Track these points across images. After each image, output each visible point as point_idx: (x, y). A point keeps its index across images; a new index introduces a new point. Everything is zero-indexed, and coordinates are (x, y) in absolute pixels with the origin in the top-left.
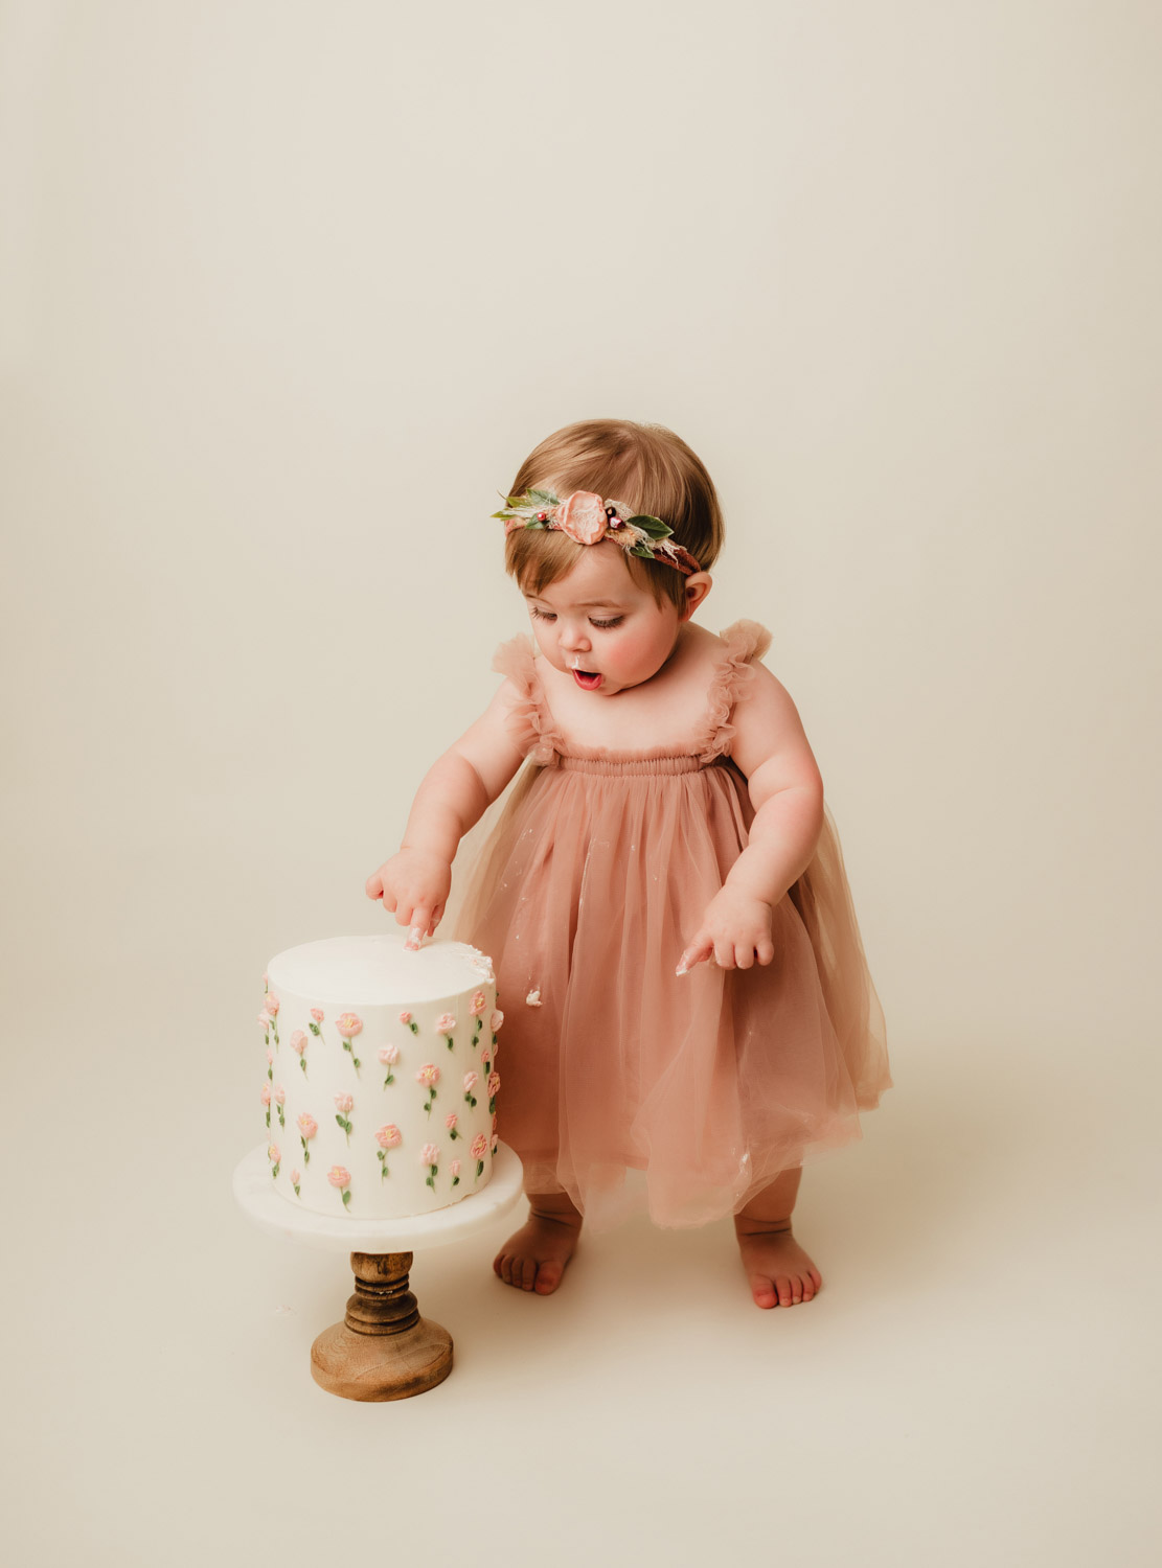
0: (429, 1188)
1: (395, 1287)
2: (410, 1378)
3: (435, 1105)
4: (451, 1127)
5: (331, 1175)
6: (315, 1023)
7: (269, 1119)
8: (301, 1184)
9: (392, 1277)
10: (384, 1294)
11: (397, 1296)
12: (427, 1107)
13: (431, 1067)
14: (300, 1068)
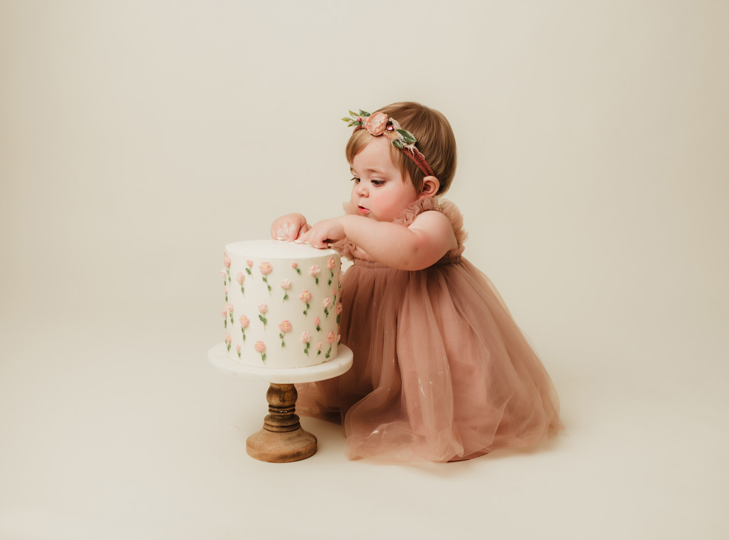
0: (305, 354)
1: (288, 409)
2: (295, 452)
3: (309, 312)
4: (317, 324)
5: (256, 346)
6: (249, 268)
7: (226, 324)
8: (241, 352)
9: (287, 404)
10: (283, 413)
11: (289, 414)
12: (305, 313)
13: (307, 292)
14: (241, 292)
